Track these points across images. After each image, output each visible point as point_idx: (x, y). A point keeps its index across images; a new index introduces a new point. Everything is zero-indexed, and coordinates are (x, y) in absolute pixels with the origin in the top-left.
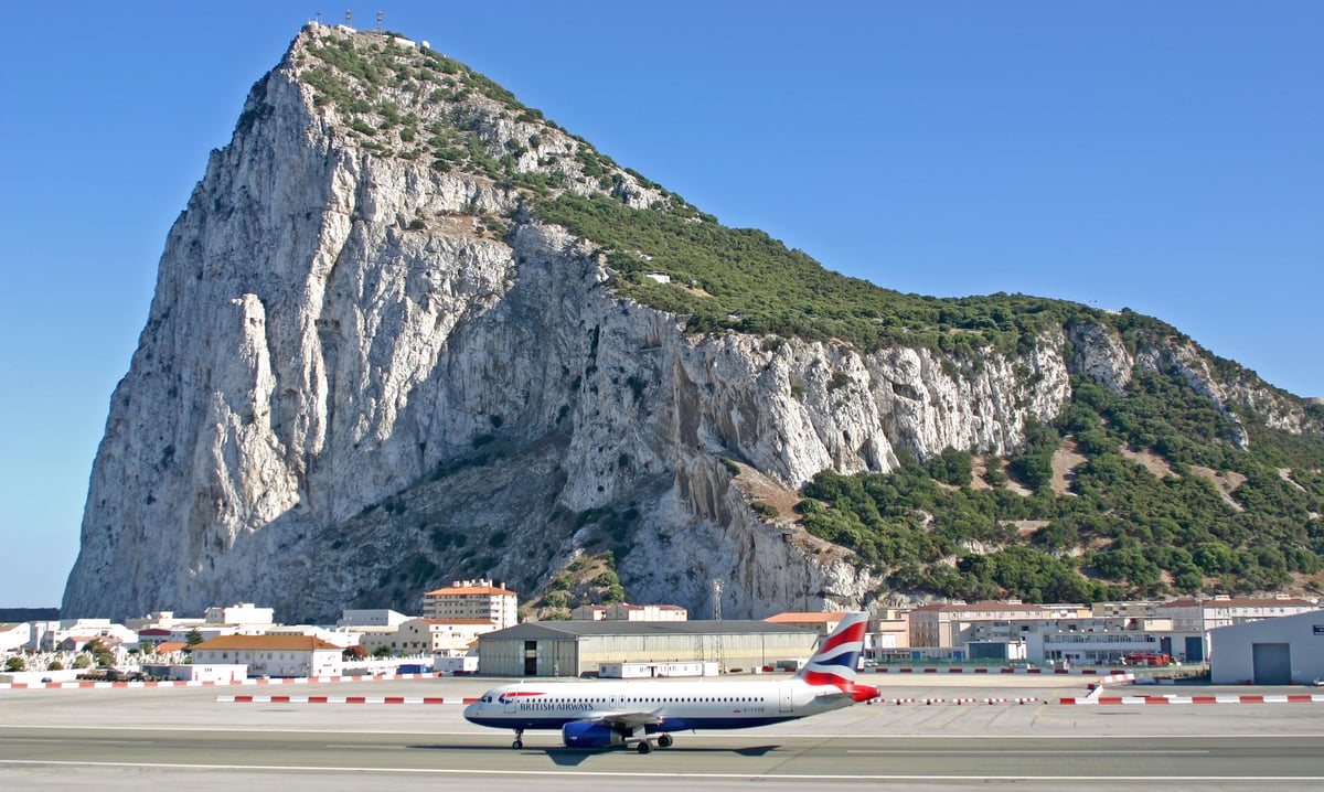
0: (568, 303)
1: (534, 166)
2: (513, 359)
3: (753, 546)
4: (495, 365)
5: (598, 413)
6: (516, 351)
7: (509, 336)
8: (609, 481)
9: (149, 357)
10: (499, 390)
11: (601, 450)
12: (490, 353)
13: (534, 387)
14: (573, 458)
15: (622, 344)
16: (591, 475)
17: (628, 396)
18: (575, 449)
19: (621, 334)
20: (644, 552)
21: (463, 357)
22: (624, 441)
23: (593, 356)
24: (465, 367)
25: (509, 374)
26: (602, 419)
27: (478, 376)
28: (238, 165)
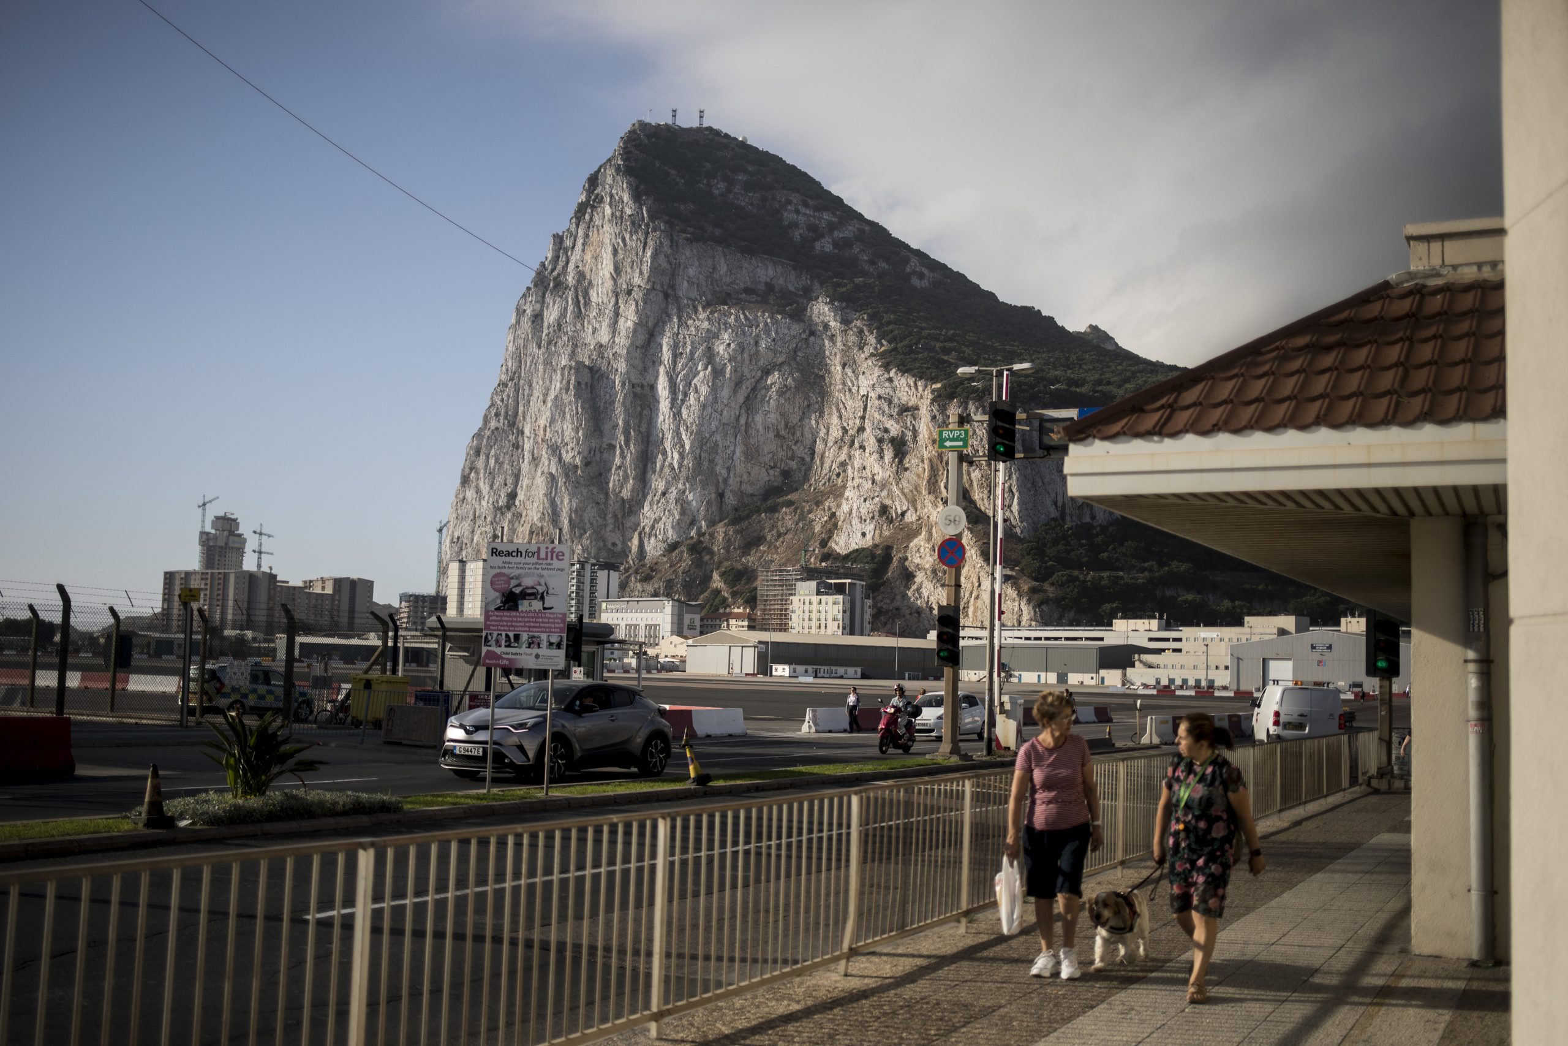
0: (849, 371)
1: (828, 248)
2: (801, 420)
3: (980, 585)
4: (786, 426)
5: (864, 468)
8: (869, 528)
9: (497, 415)
10: (789, 448)
11: (865, 500)
12: (782, 415)
14: (845, 507)
15: (886, 408)
16: (855, 522)
17: (889, 454)
18: (847, 499)
19: (885, 399)
20: (892, 589)
21: (759, 418)
22: (884, 493)
23: (863, 418)
24: (760, 427)
25: (798, 434)
26: (867, 473)
27: (771, 435)
28: (573, 248)
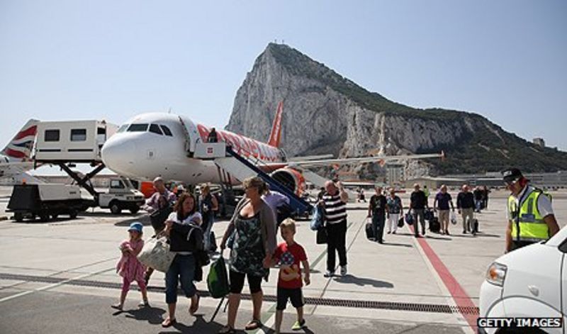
4: (324, 124)
6: (329, 121)
7: (327, 117)
10: (324, 129)
11: (359, 143)
12: (323, 121)
13: (334, 128)
16: (356, 149)
23: (354, 121)
24: (317, 124)
25: (327, 126)
27: (320, 126)
28: (255, 76)
